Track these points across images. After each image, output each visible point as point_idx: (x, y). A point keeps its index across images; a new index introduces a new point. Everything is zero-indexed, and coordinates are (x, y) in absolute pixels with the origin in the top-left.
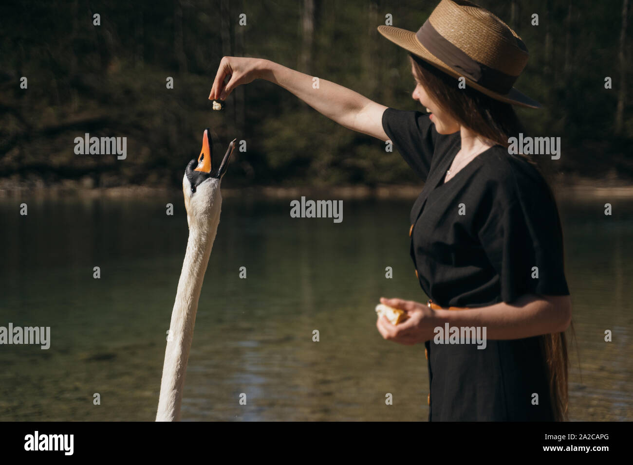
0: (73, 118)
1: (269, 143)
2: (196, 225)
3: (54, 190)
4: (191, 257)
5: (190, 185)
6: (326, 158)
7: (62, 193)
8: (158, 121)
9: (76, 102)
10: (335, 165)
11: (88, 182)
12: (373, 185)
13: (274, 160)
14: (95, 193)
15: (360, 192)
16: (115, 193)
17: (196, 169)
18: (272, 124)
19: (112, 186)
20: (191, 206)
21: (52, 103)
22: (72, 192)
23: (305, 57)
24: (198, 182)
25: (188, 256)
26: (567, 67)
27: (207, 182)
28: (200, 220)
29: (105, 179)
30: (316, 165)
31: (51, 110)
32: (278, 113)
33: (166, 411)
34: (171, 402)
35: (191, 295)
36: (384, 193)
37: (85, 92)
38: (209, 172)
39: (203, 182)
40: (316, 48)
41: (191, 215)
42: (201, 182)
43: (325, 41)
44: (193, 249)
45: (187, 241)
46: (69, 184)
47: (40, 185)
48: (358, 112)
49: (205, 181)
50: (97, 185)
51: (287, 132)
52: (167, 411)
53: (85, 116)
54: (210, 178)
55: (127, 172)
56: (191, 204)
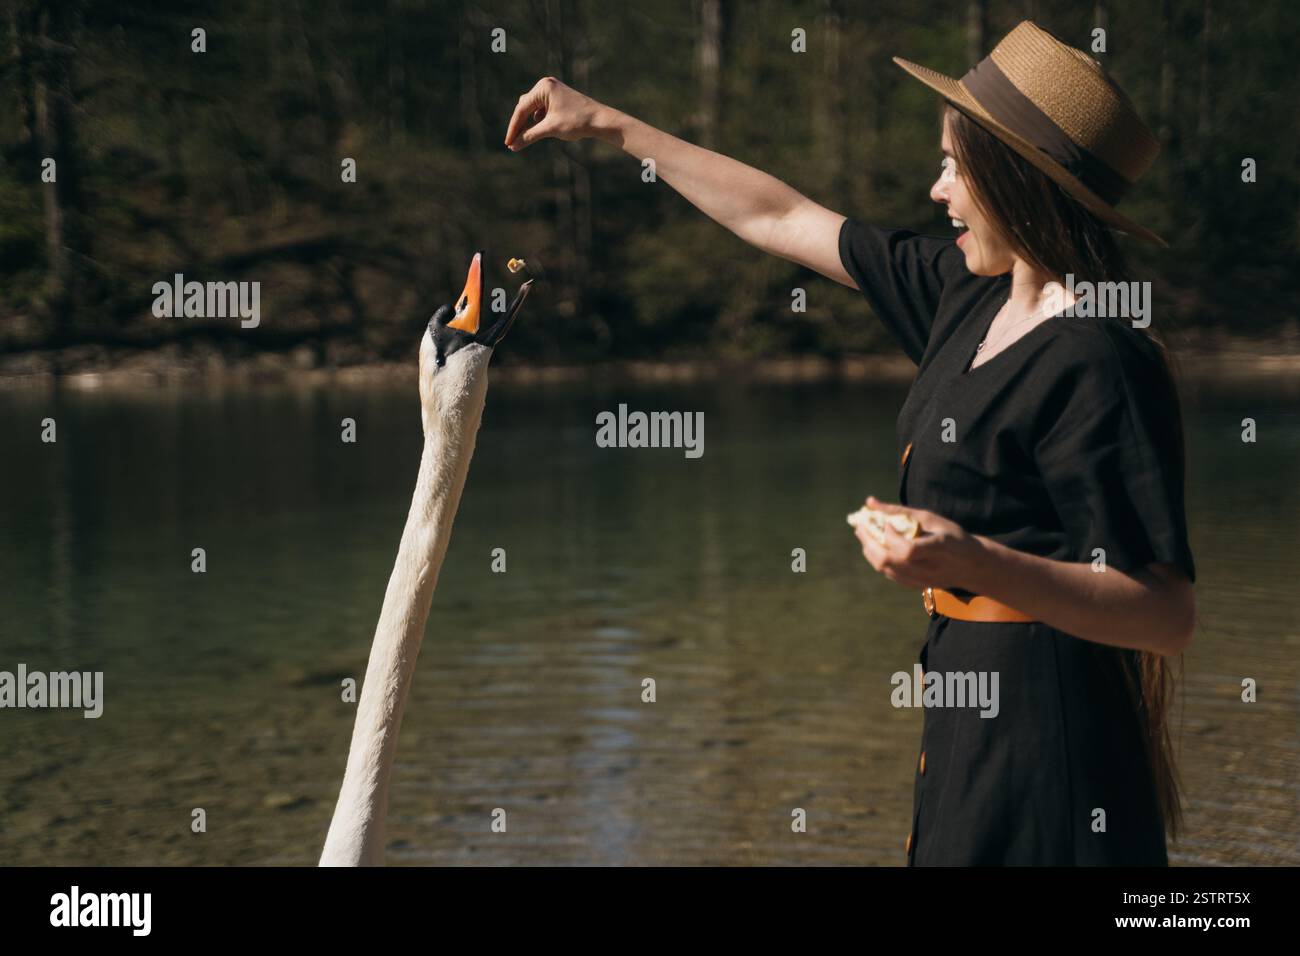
0: (276, 239)
1: (638, 279)
2: (439, 429)
3: (243, 370)
4: (427, 488)
5: (436, 353)
6: (745, 304)
7: (257, 379)
8: (431, 241)
9: (280, 209)
10: (761, 317)
11: (304, 356)
12: (834, 356)
13: (648, 311)
14: (317, 378)
15: (811, 368)
16: (353, 377)
17: (450, 324)
18: (644, 243)
19: (347, 363)
20: (432, 391)
21: (235, 212)
22: (275, 377)
23: (704, 118)
24: (450, 348)
25: (422, 484)
26: (1204, 128)
27: (468, 349)
28: (448, 418)
29: (336, 350)
30: (726, 319)
31: (233, 225)
32: (655, 223)
33: (362, 770)
34: (373, 754)
35: (429, 558)
36: (855, 369)
37: (297, 188)
38: (474, 332)
39: (461, 350)
40: (724, 100)
41: (431, 409)
42: (457, 349)
43: (741, 85)
44: (431, 473)
45: (421, 458)
46: (269, 361)
47: (215, 364)
48: (780, 218)
49: (464, 348)
50: (321, 361)
51: (672, 259)
52: (365, 771)
53: (298, 234)
54: (475, 344)
55: (375, 336)
56: (433, 387)
